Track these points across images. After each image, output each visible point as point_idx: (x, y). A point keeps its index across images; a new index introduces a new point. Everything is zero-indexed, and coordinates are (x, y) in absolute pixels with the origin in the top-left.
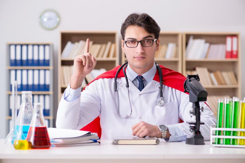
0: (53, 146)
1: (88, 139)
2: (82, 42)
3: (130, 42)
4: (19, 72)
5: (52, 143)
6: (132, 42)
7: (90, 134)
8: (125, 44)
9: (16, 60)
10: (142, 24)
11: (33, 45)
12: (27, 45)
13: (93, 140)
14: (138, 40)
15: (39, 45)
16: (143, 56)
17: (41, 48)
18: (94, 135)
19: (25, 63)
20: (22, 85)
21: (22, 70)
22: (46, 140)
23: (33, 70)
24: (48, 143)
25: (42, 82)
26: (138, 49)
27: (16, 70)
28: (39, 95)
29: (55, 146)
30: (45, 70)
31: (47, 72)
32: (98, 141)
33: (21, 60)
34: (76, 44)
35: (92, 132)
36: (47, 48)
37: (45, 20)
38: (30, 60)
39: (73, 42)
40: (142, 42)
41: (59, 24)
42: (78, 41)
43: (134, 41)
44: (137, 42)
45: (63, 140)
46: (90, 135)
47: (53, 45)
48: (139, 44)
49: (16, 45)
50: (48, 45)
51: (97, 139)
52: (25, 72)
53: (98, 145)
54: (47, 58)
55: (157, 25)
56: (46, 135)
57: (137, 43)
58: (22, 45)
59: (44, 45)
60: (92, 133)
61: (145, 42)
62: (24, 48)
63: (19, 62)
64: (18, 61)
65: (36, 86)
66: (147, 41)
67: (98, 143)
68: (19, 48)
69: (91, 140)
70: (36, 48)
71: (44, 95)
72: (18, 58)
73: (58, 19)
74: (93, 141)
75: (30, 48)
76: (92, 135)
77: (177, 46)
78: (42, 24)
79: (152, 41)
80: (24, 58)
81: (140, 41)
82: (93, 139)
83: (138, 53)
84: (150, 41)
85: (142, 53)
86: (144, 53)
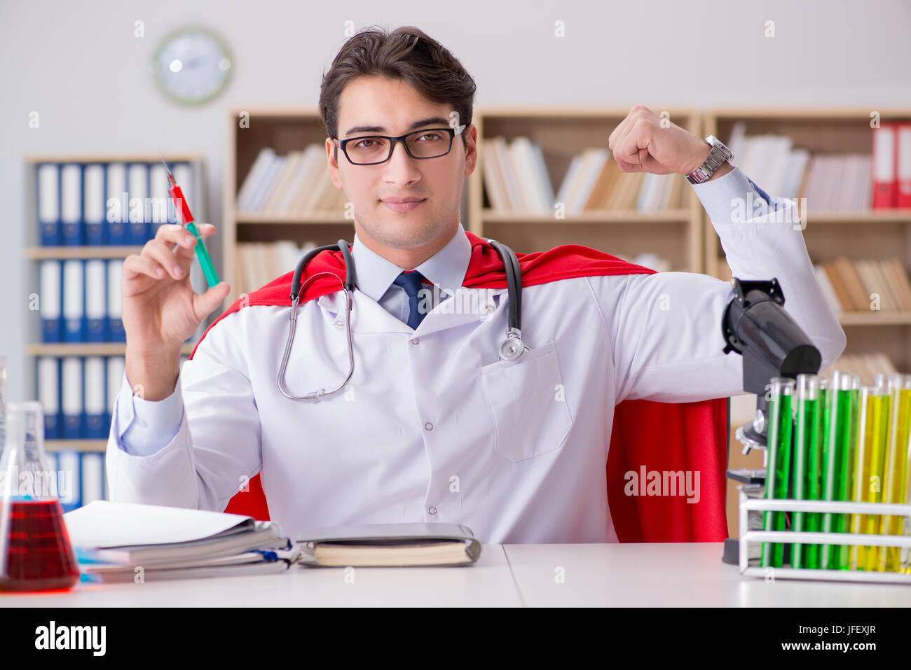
0: (92, 578)
1: (241, 550)
2: (314, 154)
3: (362, 145)
4: (73, 271)
5: (83, 568)
6: (369, 141)
7: (250, 527)
8: (340, 152)
9: (60, 225)
10: (404, 66)
11: (128, 165)
12: (105, 165)
13: (263, 553)
14: (393, 134)
15: (149, 165)
16: (416, 197)
17: (160, 175)
18: (269, 528)
19: (95, 234)
20: (84, 320)
21: (84, 262)
22: (58, 554)
24: (65, 568)
26: (396, 168)
27: (62, 263)
29: (99, 578)
32: (281, 554)
33: (83, 225)
34: (294, 160)
35: (258, 519)
36: (182, 174)
37: (176, 66)
38: (116, 225)
39: (281, 152)
40: (408, 141)
41: (227, 81)
42: (301, 148)
43: (373, 138)
44: (388, 142)
45: (131, 552)
46: (252, 531)
47: (203, 166)
48: (399, 148)
49: (61, 166)
50: (186, 163)
51: (281, 549)
52: (95, 270)
53: (281, 572)
55: (460, 71)
56: (57, 535)
57: (388, 144)
58: (83, 166)
59: (172, 165)
60: (258, 523)
61: (418, 139)
62: (94, 176)
63: (73, 232)
64: (71, 229)
66: (429, 135)
67: (280, 563)
68: (72, 176)
69: (253, 551)
70: (138, 174)
72: (71, 214)
73: (223, 65)
74: (260, 557)
75: (116, 174)
76: (262, 530)
78: (161, 81)
79: (447, 134)
80: (94, 215)
81: (402, 139)
82: (262, 550)
83: (393, 183)
84: (441, 135)
85: (410, 182)
86: (417, 182)
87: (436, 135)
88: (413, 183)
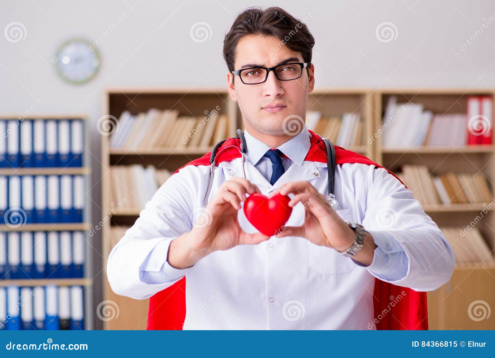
2: (153, 114)
3: (249, 74)
4: (15, 182)
6: (254, 72)
8: (237, 78)
9: (7, 155)
11: (46, 121)
12: (32, 121)
14: (269, 66)
15: (58, 121)
16: (282, 103)
17: (64, 127)
19: (27, 160)
21: (21, 177)
23: (47, 177)
25: (66, 204)
26: (270, 86)
27: (8, 177)
28: (59, 232)
30: (73, 176)
31: (79, 182)
33: (20, 155)
34: (142, 118)
36: (77, 127)
38: (39, 154)
39: (134, 113)
40: (277, 70)
42: (145, 110)
48: (271, 73)
49: (7, 121)
50: (79, 120)
52: (28, 182)
54: (77, 148)
57: (265, 71)
59: (70, 121)
61: (282, 70)
62: (26, 127)
63: (14, 160)
64: (13, 157)
65: (54, 213)
70: (51, 126)
71: (72, 232)
72: (13, 149)
75: (39, 126)
77: (362, 120)
79: (300, 66)
80: (26, 149)
81: (273, 69)
83: (269, 95)
84: (295, 67)
85: (278, 95)
86: (282, 95)
87: (293, 68)
88: (280, 95)
